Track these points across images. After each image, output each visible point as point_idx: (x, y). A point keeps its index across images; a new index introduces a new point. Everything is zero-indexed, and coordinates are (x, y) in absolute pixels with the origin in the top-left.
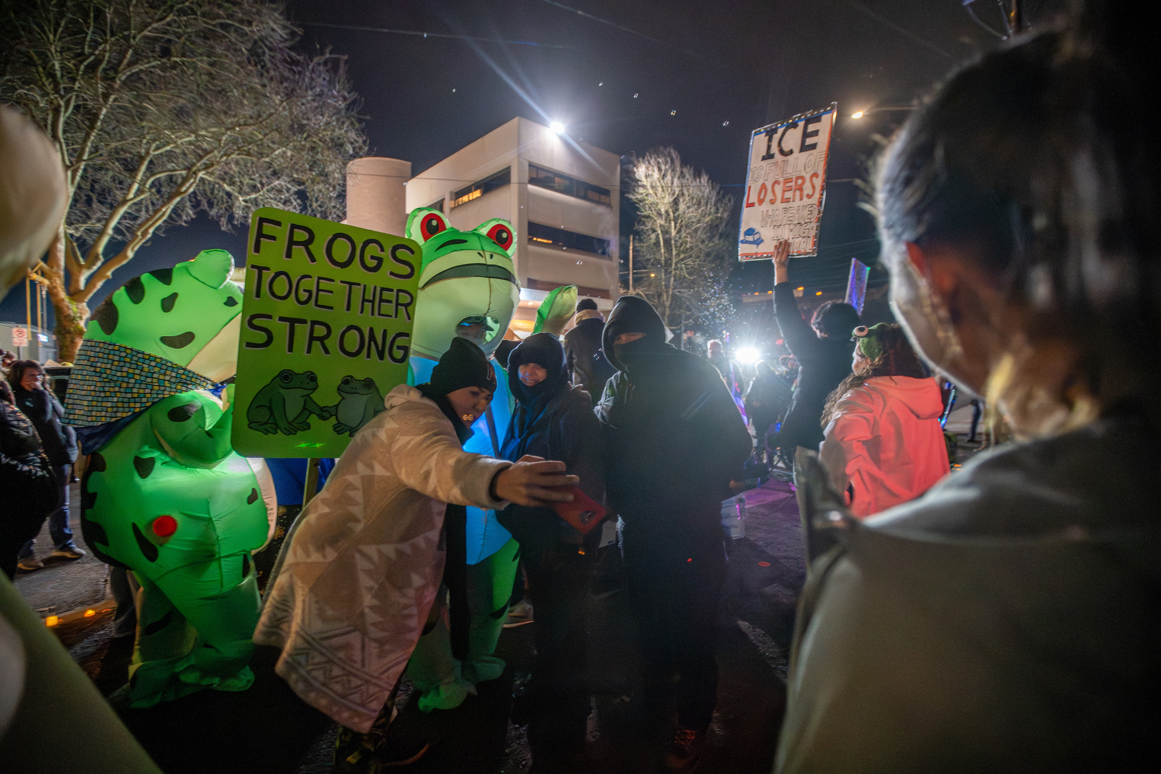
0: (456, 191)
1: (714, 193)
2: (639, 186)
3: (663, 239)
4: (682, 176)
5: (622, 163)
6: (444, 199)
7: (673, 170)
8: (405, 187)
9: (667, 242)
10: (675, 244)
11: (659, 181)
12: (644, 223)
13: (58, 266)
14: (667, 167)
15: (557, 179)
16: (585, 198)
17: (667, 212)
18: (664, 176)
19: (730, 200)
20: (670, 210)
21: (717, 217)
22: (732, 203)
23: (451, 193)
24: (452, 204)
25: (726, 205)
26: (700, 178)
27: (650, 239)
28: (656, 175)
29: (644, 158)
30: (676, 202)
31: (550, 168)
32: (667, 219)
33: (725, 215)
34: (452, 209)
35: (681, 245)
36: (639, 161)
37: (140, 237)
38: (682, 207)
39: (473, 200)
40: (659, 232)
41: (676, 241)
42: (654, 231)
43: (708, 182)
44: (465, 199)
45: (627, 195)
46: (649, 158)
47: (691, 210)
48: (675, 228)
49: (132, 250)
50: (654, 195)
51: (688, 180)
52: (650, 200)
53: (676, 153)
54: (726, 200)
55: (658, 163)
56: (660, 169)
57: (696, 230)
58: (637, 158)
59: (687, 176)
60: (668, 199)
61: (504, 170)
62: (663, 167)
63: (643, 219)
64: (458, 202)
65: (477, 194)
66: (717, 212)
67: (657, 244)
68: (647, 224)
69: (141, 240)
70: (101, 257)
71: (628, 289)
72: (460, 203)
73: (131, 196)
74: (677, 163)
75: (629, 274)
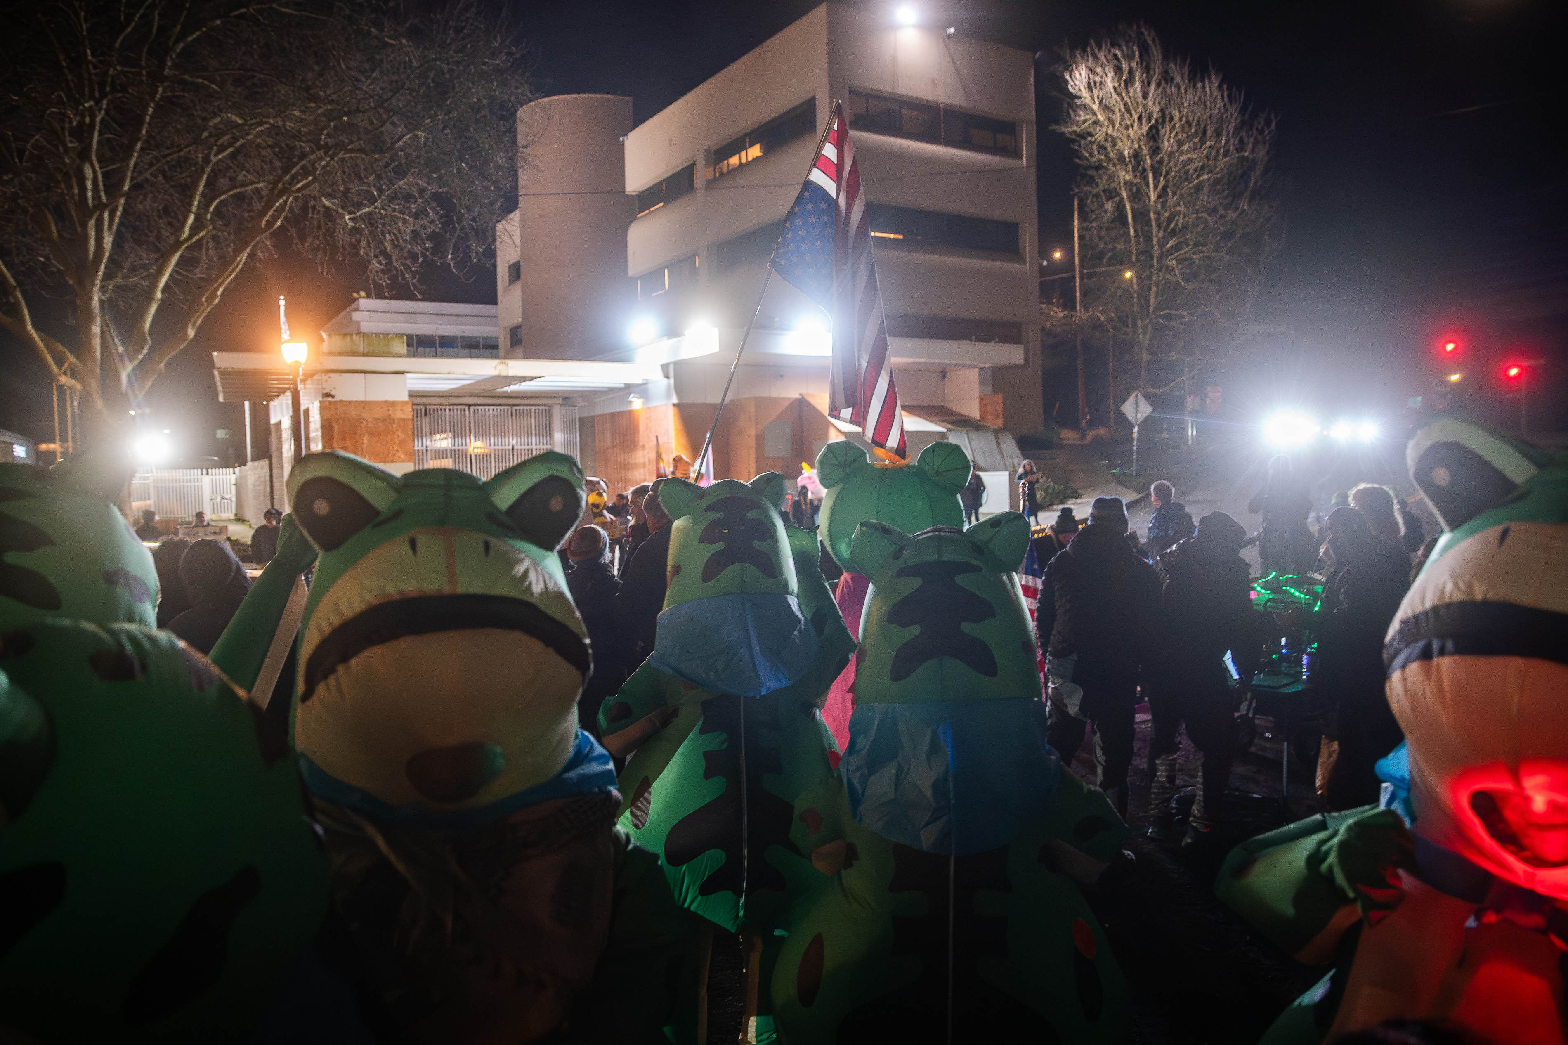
0: (716, 148)
1: (1234, 110)
2: (1078, 107)
3: (1132, 209)
4: (1167, 78)
5: (1037, 65)
6: (694, 164)
7: (1147, 69)
8: (622, 144)
9: (1141, 216)
10: (1157, 219)
11: (1119, 94)
12: (1091, 181)
13: (94, 358)
14: (1133, 64)
15: (905, 112)
16: (965, 143)
17: (1136, 155)
18: (1129, 82)
19: (1268, 123)
20: (1145, 150)
21: (1243, 158)
22: (1273, 126)
23: (707, 151)
24: (709, 173)
25: (1261, 132)
26: (1203, 81)
27: (1106, 212)
28: (1110, 83)
29: (1084, 51)
30: (1153, 135)
31: (892, 93)
32: (1140, 171)
33: (1262, 153)
34: (710, 184)
35: (1170, 220)
36: (1073, 56)
37: (205, 305)
38: (1167, 145)
39: (748, 163)
40: (1124, 194)
41: (1158, 213)
42: (1112, 194)
43: (1220, 87)
44: (734, 161)
45: (1053, 127)
46: (1096, 50)
47: (1185, 147)
48: (1156, 187)
49: (194, 325)
50: (1106, 123)
51: (1178, 87)
52: (1100, 134)
53: (1153, 33)
54: (1260, 123)
55: (1115, 56)
56: (1118, 70)
57: (1199, 188)
58: (1072, 49)
59: (1178, 79)
60: (1138, 131)
61: (801, 105)
62: (1124, 65)
63: (1090, 172)
64: (721, 169)
65: (755, 151)
66: (1241, 147)
67: (1121, 217)
68: (1098, 180)
69: (205, 309)
70: (148, 339)
71: (1074, 309)
72: (725, 170)
73: (186, 234)
74: (1156, 53)
75: (1073, 279)
